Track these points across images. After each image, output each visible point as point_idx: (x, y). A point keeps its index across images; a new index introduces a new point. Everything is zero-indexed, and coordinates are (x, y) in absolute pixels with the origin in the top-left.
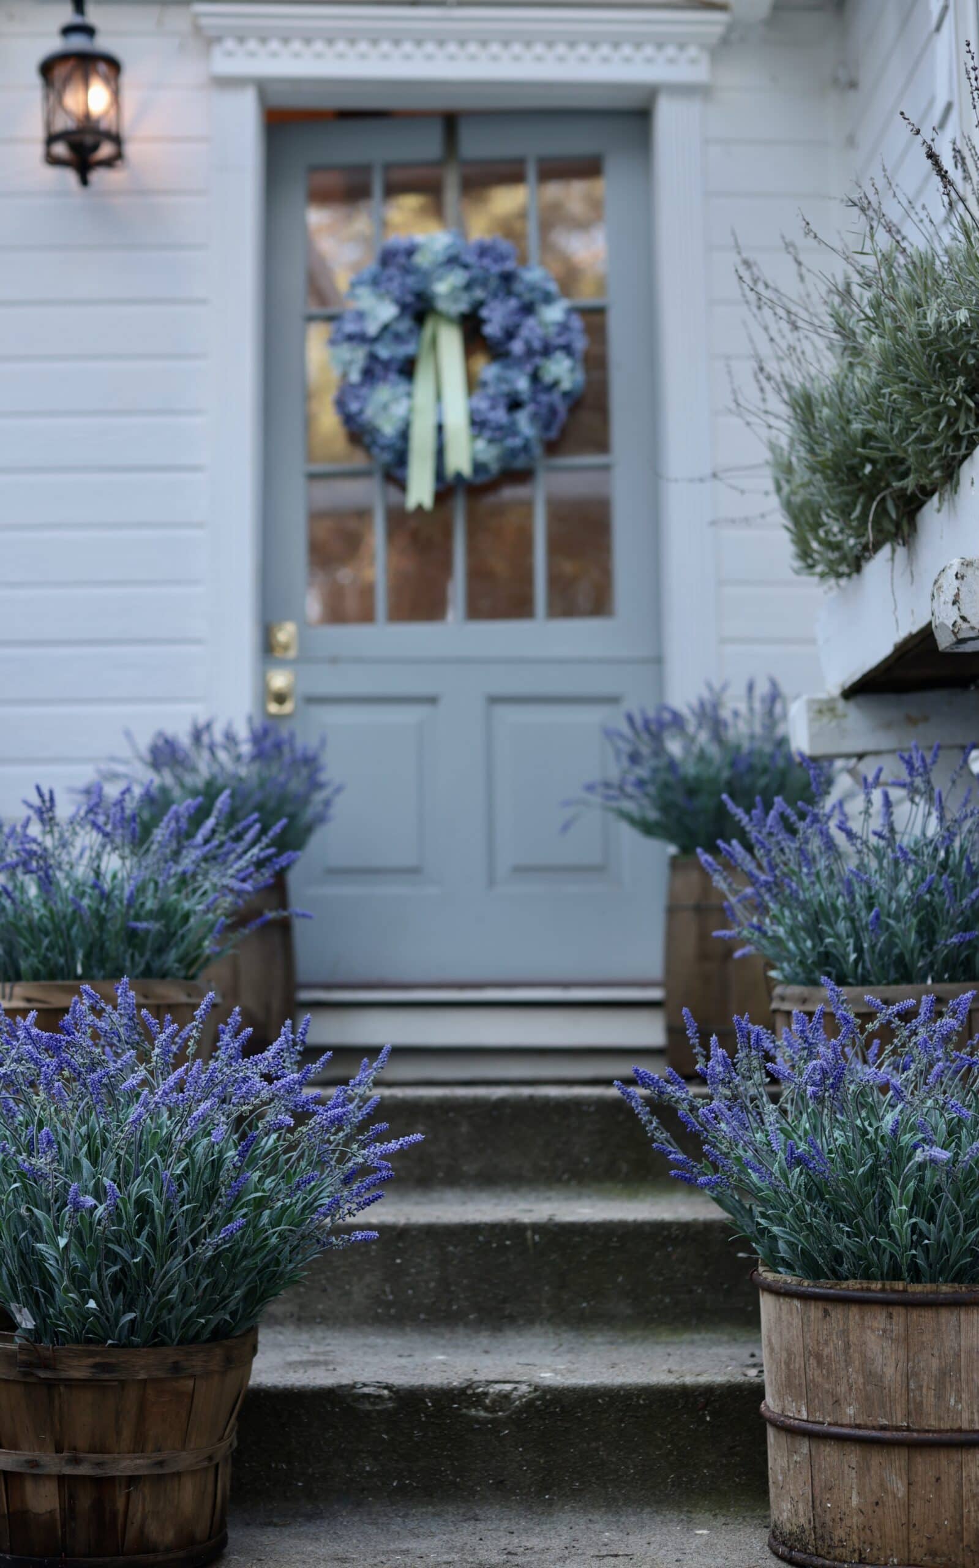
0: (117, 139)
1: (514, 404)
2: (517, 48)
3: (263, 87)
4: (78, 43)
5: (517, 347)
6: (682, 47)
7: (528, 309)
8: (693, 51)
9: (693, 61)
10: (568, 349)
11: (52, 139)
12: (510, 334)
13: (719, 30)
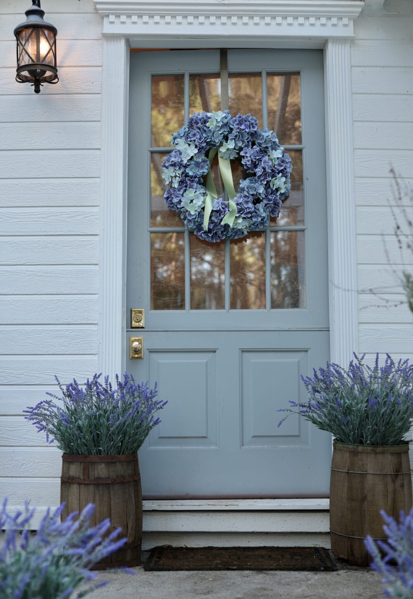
0: (54, 69)
1: (257, 201)
2: (257, 19)
3: (128, 39)
4: (34, 19)
5: (259, 171)
6: (340, 18)
7: (264, 151)
8: (345, 21)
9: (345, 25)
10: (283, 172)
11: (20, 68)
12: (255, 165)
13: (360, 10)
